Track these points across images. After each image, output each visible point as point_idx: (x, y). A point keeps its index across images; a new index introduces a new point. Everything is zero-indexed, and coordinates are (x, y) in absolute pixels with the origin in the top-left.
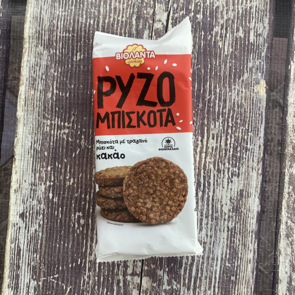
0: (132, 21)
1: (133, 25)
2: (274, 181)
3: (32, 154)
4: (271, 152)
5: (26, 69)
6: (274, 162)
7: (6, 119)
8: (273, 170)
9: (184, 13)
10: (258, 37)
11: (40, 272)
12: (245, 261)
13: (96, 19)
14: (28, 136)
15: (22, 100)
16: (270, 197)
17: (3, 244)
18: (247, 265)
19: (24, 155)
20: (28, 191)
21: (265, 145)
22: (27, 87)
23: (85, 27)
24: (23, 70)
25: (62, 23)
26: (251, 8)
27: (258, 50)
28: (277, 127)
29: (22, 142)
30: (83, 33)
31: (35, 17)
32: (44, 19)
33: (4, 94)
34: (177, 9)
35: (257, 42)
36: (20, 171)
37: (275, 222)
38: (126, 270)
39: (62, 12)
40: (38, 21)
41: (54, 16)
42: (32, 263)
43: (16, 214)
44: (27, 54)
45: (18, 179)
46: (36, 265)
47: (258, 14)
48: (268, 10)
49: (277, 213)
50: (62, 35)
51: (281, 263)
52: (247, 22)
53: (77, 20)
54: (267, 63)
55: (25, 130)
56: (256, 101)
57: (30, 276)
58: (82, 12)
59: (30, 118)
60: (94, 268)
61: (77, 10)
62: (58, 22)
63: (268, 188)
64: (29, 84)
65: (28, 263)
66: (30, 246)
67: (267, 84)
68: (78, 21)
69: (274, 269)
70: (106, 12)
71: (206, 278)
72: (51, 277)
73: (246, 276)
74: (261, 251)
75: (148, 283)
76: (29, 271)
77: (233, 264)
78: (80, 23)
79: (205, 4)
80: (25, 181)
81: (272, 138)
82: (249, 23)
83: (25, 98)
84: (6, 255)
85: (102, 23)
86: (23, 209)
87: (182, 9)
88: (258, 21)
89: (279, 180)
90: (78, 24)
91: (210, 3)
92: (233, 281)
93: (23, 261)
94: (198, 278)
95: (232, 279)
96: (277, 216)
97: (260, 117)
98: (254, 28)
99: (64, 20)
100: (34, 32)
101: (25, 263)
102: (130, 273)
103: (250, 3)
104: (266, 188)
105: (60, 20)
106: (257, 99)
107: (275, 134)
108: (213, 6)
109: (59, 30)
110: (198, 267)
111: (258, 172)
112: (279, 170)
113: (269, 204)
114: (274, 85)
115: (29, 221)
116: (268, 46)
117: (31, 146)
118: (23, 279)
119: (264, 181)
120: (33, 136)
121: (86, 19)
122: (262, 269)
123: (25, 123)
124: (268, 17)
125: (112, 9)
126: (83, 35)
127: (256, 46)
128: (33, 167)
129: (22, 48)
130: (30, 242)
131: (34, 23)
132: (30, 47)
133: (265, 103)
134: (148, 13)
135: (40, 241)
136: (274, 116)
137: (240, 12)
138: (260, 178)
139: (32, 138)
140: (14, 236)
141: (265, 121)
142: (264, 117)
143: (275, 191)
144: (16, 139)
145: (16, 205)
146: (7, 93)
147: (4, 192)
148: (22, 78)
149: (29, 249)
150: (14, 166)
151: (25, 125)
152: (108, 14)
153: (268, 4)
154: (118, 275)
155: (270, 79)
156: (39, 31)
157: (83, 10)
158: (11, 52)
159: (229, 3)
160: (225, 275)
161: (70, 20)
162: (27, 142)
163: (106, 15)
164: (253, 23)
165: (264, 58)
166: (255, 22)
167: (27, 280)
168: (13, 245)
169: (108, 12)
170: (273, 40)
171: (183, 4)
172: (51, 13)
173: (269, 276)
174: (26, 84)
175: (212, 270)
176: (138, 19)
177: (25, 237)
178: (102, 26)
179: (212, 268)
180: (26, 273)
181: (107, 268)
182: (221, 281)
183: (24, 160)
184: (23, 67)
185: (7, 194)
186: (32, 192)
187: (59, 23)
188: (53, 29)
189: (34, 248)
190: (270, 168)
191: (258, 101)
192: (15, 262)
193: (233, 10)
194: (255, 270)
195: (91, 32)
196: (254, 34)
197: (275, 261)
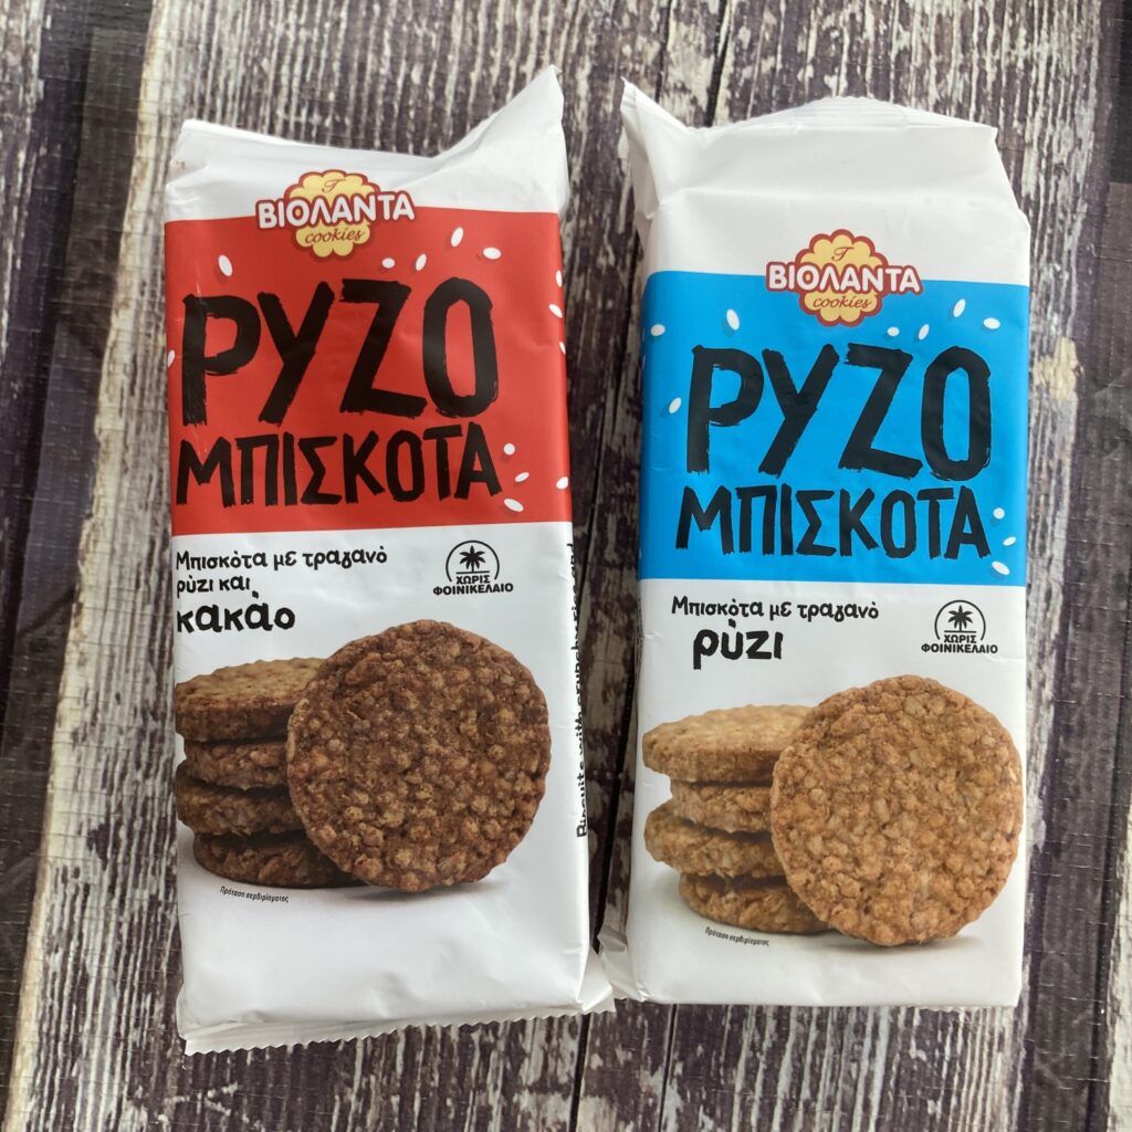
0: (576, 83)
1: (578, 98)
2: (1100, 731)
3: (153, 590)
4: (1090, 617)
5: (142, 243)
6: (1099, 655)
7: (47, 443)
8: (1095, 690)
9: (779, 66)
10: (1054, 178)
11: (165, 1074)
12: (983, 1038)
13: (435, 65)
14: (140, 514)
15: (119, 369)
16: (1084, 792)
17: (14, 955)
18: (990, 1055)
19: (120, 590)
20: (128, 740)
21: (1069, 590)
22: (142, 319)
23: (389, 93)
24: (128, 248)
25: (298, 69)
26: (1029, 64)
27: (1052, 227)
28: (1114, 521)
29: (113, 538)
30: (379, 118)
31: (189, 41)
32: (226, 49)
33: (46, 340)
34: (751, 47)
35: (1047, 197)
36: (100, 655)
37: (1100, 891)
38: (517, 1068)
39: (298, 27)
40: (201, 58)
41: (264, 41)
42: (134, 1036)
43: (72, 830)
44: (147, 184)
45: (87, 690)
46: (148, 1044)
47: (1057, 90)
48: (1093, 79)
49: (1108, 856)
50: (293, 119)
51: (1119, 1050)
52: (1016, 115)
53: (355, 66)
54: (1082, 276)
55: (125, 492)
56: (1038, 418)
57: (121, 1088)
58: (380, 34)
59: (151, 444)
60: (387, 1058)
61: (360, 24)
62: (278, 67)
63: (1079, 758)
64: (152, 304)
65: (117, 1034)
66: (126, 964)
67: (1080, 357)
68: (362, 67)
69: (1093, 1073)
70: (475, 41)
71: (829, 1107)
72: (210, 1094)
73: (984, 1100)
74: (1045, 1003)
75: (600, 1121)
76: (118, 1069)
77: (937, 1053)
78: (368, 78)
79: (859, 39)
80: (118, 697)
81: (1095, 563)
82: (1022, 120)
83: (134, 360)
84: (23, 1000)
85: (457, 84)
86: (103, 811)
87: (769, 51)
88: (1055, 114)
89: (1119, 725)
90: (361, 79)
91: (877, 34)
92: (933, 1117)
93: (93, 1025)
94: (801, 1105)
95: (930, 1111)
96: (1107, 866)
97: (1054, 482)
98: (1041, 140)
99: (305, 62)
100: (180, 98)
101: (105, 1032)
102: (530, 1082)
103: (1026, 47)
104: (1068, 755)
105: (287, 58)
106: (1043, 412)
107: (1106, 547)
108: (889, 46)
109: (283, 100)
110: (800, 1060)
111: (1039, 694)
112: (1117, 688)
113: (1079, 820)
114: (1107, 363)
115: (126, 863)
116: (1088, 214)
117: (151, 554)
118: (91, 1099)
119: (1061, 729)
120: (160, 518)
121: (392, 60)
122: (1048, 1073)
123: (130, 463)
124: (1092, 101)
125: (496, 32)
126: (378, 123)
127: (1045, 210)
128: (152, 641)
129: (129, 159)
130: (129, 948)
131: (183, 64)
132: (163, 157)
133: (1072, 428)
134: (640, 54)
135: (168, 945)
136: (1104, 482)
137: (991, 78)
138: (1048, 716)
139: (155, 523)
140: (61, 922)
141: (1072, 497)
142: (1067, 482)
143: (1102, 769)
144: (87, 526)
145: (77, 796)
146: (57, 337)
147: (28, 738)
148: (122, 280)
149: (124, 976)
150: (72, 634)
151: (126, 471)
152: (480, 49)
153: (1095, 53)
154: (481, 1087)
155: (1090, 338)
156: (202, 99)
157: (381, 26)
158: (80, 173)
159: (946, 40)
160: (903, 1093)
161: (329, 61)
162: (131, 539)
163: (474, 52)
164: (1038, 123)
165: (1073, 258)
166: (1045, 120)
167: (108, 1103)
168: (56, 960)
169: (481, 39)
170: (1107, 189)
171: (776, 30)
172: (254, 28)
173: (1071, 1099)
174: (139, 305)
175: (854, 1075)
176: (600, 77)
177: (106, 925)
178: (456, 94)
179: (854, 1066)
180: (106, 1075)
181: (438, 1059)
182: (888, 1117)
183: (117, 612)
184: (129, 235)
185: (38, 748)
186: (146, 744)
187: (285, 70)
188: (259, 94)
189: (141, 974)
190: (1085, 680)
191: (1045, 421)
192: (63, 1028)
193: (962, 69)
194: (1020, 1076)
195: (412, 114)
196: (1040, 166)
197: (1095, 1043)
